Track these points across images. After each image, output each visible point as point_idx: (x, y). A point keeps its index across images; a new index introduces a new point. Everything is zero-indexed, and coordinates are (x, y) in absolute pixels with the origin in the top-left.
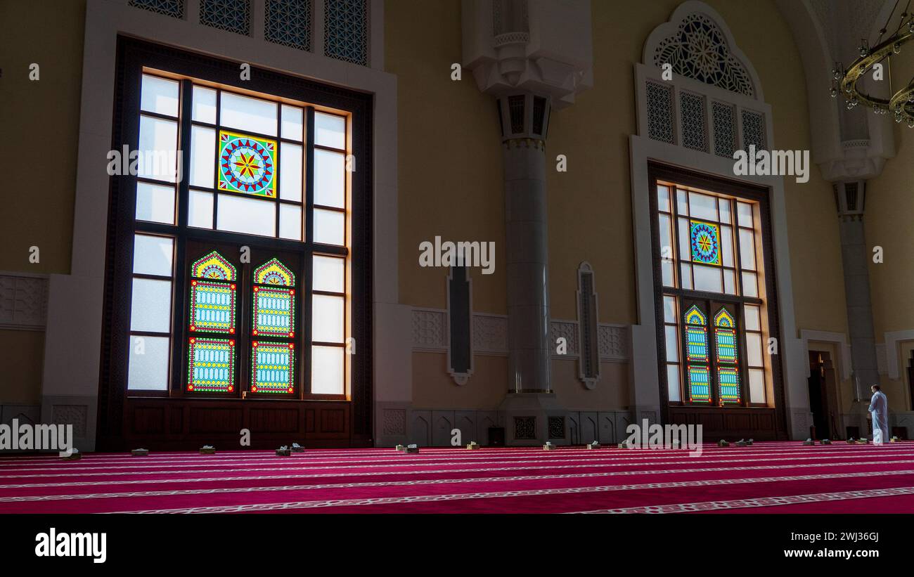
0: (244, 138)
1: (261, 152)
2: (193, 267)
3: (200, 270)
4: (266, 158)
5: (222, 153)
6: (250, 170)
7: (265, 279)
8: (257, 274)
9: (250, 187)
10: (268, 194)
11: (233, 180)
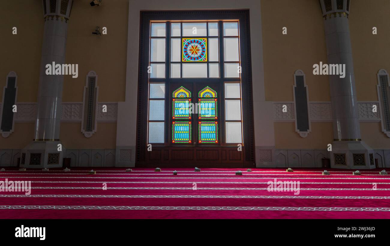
0: (193, 39)
1: (200, 43)
2: (173, 93)
3: (176, 94)
4: (202, 46)
5: (183, 47)
6: (195, 52)
7: (203, 96)
8: (200, 94)
9: (196, 59)
10: (204, 60)
11: (189, 57)
